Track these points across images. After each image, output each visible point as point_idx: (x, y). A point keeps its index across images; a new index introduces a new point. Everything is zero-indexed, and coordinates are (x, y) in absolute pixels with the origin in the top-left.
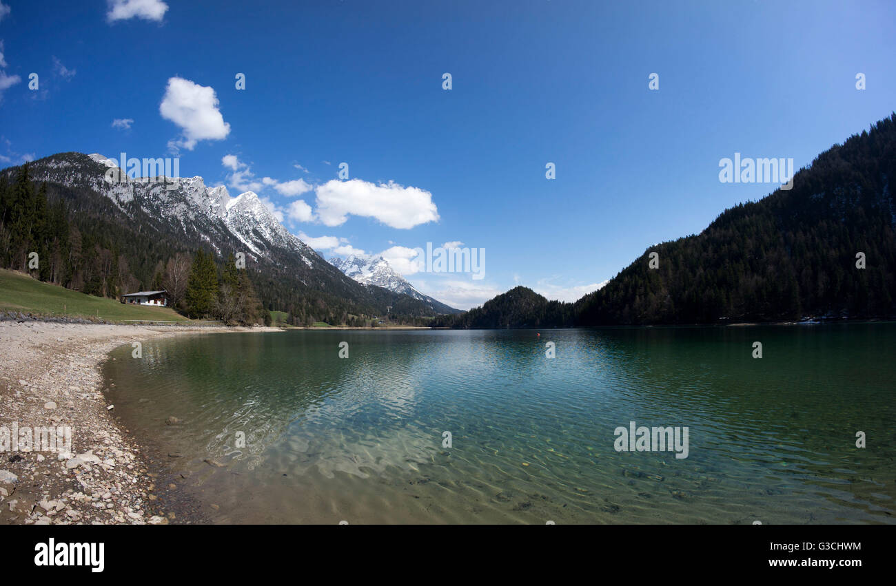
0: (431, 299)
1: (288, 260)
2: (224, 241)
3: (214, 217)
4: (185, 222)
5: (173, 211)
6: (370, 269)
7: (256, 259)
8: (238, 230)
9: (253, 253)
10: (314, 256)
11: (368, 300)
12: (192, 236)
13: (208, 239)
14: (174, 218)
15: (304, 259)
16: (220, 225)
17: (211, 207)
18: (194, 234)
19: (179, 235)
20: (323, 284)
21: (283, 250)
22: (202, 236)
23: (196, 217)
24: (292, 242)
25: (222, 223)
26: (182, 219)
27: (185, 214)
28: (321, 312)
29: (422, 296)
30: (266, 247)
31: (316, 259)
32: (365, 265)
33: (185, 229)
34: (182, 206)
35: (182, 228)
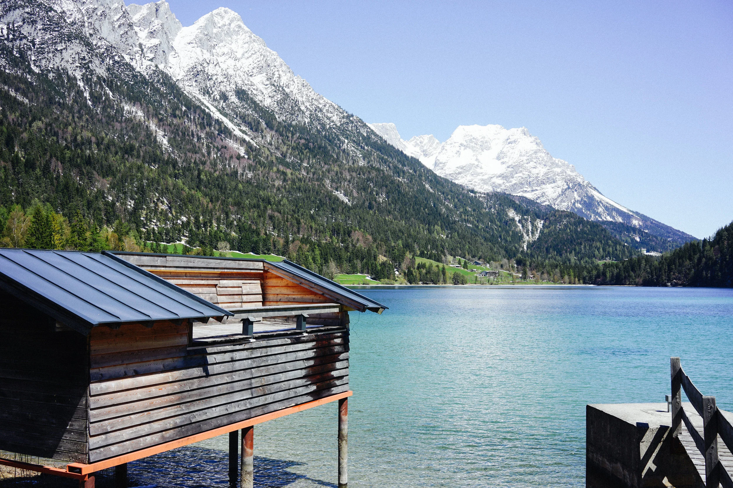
0: (644, 218)
1: (311, 151)
2: (175, 116)
3: (148, 67)
4: (87, 80)
5: (57, 60)
6: (498, 158)
7: (242, 151)
8: (206, 92)
9: (236, 139)
10: (369, 137)
11: (481, 226)
12: (104, 109)
13: (140, 114)
14: (60, 73)
15: (347, 145)
16: (164, 84)
17: (140, 45)
18: (107, 105)
19: (76, 107)
20: (382, 198)
21: (302, 129)
22: (127, 107)
23: (108, 69)
24: (321, 111)
25: (166, 80)
26: (78, 75)
27: (85, 66)
28: (358, 254)
29: (621, 213)
30: (263, 124)
31: (375, 146)
32: (488, 148)
33: (87, 95)
34: (76, 47)
35: (80, 93)
